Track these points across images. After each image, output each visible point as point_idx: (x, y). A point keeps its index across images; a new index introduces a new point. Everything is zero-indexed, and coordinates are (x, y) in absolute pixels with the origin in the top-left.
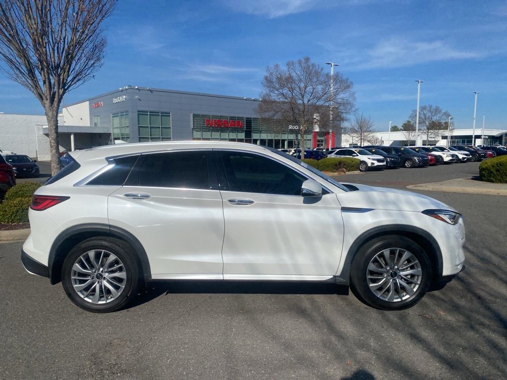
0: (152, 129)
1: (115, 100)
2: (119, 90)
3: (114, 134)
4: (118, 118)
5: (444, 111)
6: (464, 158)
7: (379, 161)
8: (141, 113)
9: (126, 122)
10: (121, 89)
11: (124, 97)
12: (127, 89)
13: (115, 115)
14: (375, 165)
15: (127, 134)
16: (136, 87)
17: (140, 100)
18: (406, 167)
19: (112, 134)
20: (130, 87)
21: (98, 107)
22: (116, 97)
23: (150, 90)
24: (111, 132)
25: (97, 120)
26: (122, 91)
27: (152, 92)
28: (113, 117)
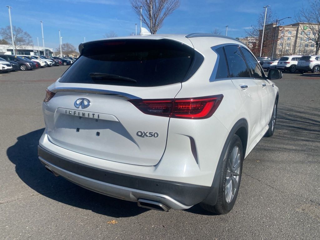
5: (24, 31)
6: (51, 64)
7: (8, 65)
14: (6, 69)
18: (21, 70)
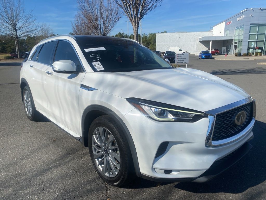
0: (258, 35)
1: (238, 19)
2: (241, 12)
3: (235, 40)
4: (238, 30)
8: (252, 25)
9: (242, 32)
10: (242, 11)
11: (243, 16)
12: (246, 11)
13: (237, 28)
15: (242, 40)
16: (252, 9)
17: (253, 17)
19: (234, 40)
20: (247, 9)
21: (229, 24)
22: (239, 17)
23: (261, 9)
24: (234, 39)
25: (228, 32)
26: (243, 12)
27: (263, 11)
28: (236, 29)
